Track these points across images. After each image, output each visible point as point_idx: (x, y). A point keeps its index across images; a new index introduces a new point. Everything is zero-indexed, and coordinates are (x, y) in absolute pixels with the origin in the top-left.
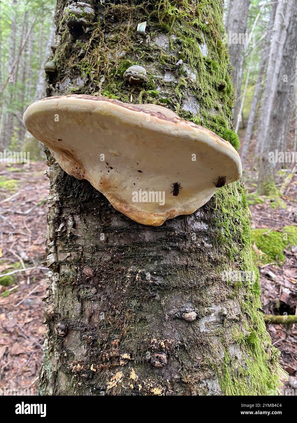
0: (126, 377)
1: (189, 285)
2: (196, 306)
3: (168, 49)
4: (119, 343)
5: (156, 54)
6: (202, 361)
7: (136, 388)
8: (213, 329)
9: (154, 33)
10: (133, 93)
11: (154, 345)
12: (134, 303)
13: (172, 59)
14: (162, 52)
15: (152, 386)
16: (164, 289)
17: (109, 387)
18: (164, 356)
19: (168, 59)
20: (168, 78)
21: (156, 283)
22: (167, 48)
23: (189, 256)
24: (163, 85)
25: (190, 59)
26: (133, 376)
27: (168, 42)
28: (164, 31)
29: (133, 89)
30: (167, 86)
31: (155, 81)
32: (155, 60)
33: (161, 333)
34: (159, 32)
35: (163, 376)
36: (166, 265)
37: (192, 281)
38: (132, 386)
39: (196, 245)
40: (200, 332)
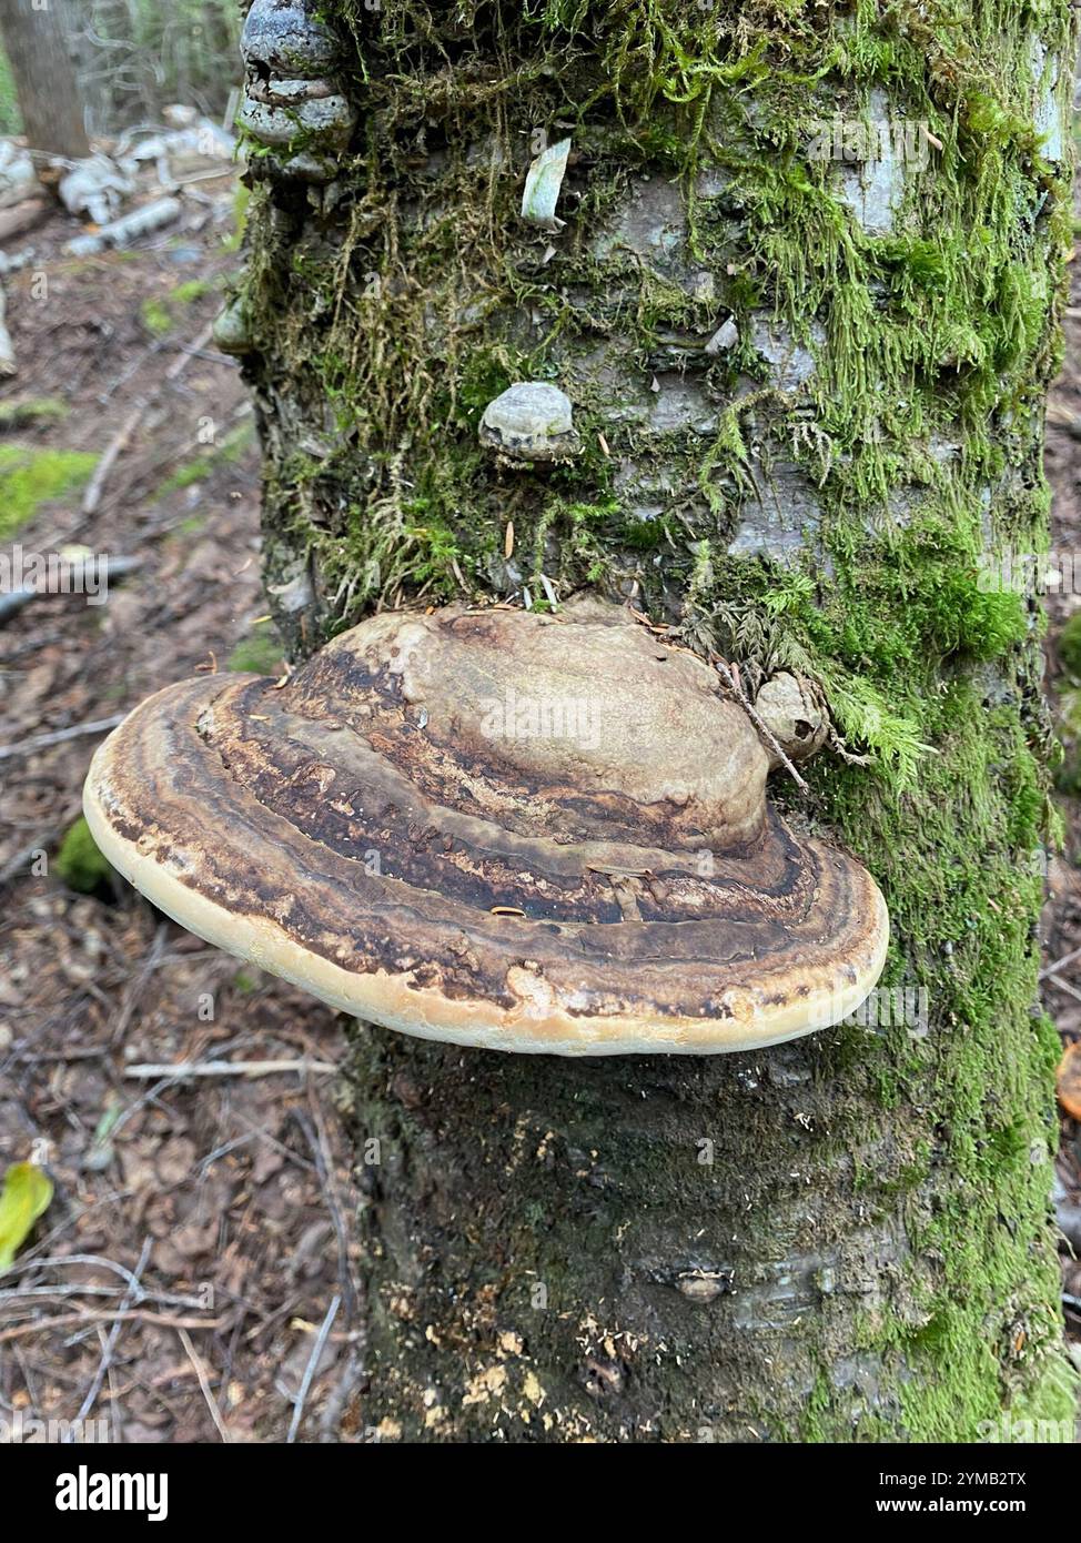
0: (514, 1387)
1: (705, 1202)
2: (726, 1258)
3: (681, 257)
4: (498, 1297)
5: (620, 296)
6: (731, 1403)
7: (536, 1421)
8: (780, 1321)
9: (612, 190)
10: (519, 508)
11: (587, 1341)
12: (536, 1211)
13: (691, 313)
14: (646, 284)
15: (577, 1431)
16: (621, 1204)
17: (467, 1400)
18: (613, 1377)
19: (677, 317)
20: (673, 412)
21: (596, 1181)
22: (672, 254)
23: (712, 1117)
24: (648, 454)
25: (784, 286)
26: (533, 1389)
27: (680, 221)
28: (659, 168)
29: (520, 493)
30: (666, 456)
31: (609, 440)
32: (616, 328)
33: (611, 1307)
34: (637, 175)
35: (610, 1414)
36: (631, 1136)
37: (718, 1189)
38: (525, 1415)
39: (741, 1083)
40: (732, 1330)
